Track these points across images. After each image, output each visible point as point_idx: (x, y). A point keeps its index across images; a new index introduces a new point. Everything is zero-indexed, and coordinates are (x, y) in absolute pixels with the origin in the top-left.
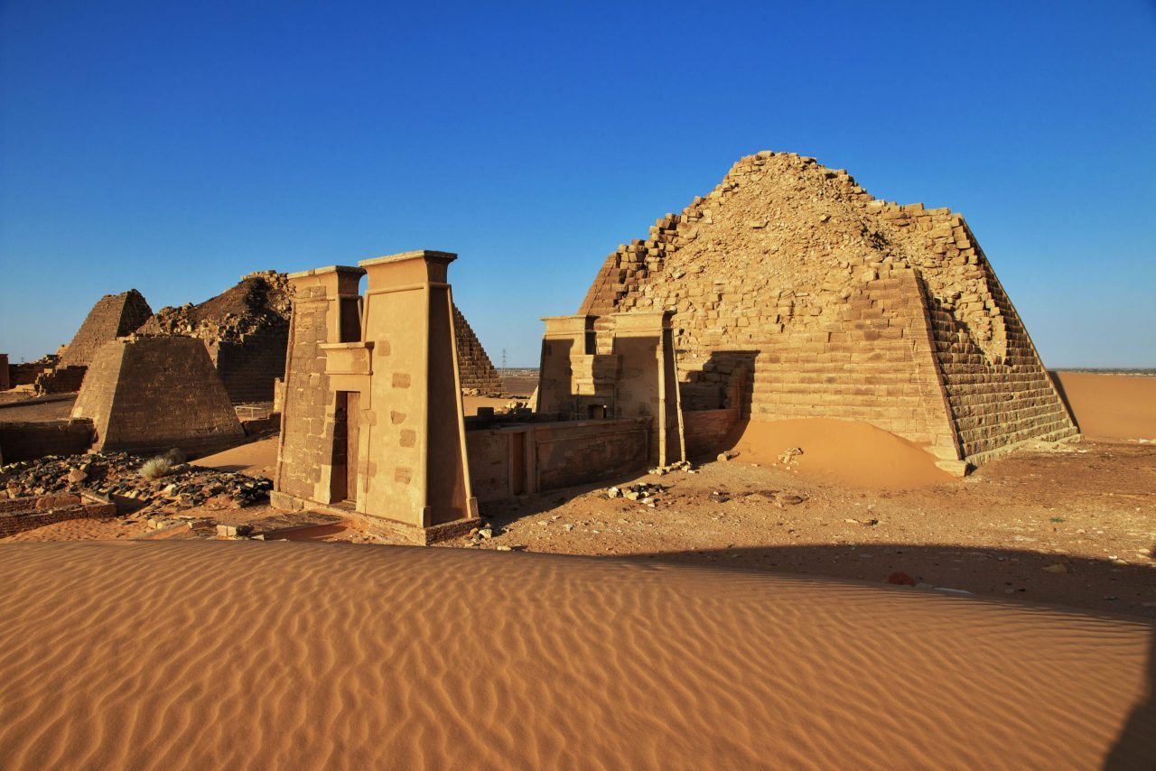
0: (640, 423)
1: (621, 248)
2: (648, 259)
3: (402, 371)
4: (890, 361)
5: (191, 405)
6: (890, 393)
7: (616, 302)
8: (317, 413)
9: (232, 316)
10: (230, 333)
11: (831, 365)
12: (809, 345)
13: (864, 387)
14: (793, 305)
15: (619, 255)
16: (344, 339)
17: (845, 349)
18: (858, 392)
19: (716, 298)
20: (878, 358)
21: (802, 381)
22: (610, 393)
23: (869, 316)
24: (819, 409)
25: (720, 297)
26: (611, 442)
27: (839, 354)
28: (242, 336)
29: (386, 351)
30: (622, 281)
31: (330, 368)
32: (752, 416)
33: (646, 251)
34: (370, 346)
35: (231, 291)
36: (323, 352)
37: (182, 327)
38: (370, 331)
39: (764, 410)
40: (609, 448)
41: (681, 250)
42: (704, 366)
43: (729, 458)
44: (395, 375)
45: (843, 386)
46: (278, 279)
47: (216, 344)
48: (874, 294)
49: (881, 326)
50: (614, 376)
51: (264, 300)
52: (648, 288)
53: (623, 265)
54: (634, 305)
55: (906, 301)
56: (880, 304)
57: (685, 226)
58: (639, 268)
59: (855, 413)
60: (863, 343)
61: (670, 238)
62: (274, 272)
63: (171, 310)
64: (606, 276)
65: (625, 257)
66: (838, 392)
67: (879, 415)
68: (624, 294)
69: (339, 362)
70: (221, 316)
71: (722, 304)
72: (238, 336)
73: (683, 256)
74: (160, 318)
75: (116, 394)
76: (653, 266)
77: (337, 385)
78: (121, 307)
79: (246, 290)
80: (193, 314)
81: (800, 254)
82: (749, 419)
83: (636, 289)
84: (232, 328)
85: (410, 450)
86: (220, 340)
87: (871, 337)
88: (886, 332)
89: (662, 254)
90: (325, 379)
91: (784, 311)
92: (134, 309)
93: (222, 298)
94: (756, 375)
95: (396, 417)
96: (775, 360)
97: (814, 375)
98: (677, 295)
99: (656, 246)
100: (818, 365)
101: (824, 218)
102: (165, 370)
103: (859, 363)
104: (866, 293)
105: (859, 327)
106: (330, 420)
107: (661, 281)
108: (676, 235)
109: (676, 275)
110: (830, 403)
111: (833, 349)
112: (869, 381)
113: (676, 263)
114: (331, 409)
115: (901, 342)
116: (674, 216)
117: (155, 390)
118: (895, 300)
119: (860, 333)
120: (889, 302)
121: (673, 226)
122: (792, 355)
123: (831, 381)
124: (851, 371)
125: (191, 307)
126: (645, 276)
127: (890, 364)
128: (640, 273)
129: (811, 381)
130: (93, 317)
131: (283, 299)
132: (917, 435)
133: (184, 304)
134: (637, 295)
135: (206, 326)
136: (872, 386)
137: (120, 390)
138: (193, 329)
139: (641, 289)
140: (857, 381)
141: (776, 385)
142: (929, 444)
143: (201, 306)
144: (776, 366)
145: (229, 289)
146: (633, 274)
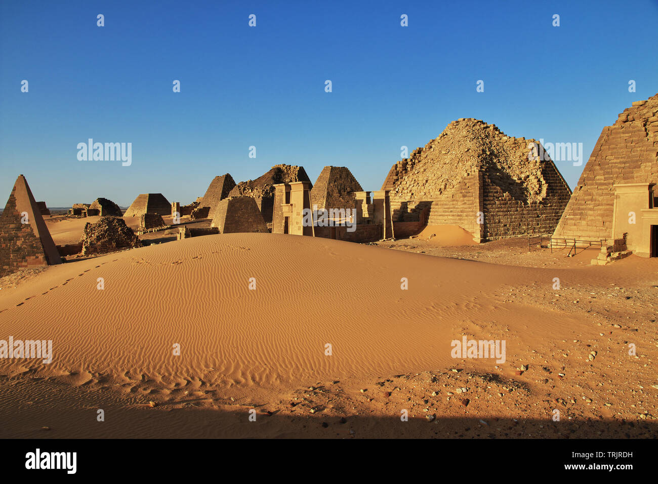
0: (378, 225)
1: (398, 163)
2: (408, 166)
3: (299, 211)
4: (468, 204)
5: (251, 222)
6: (466, 216)
7: (394, 183)
8: (280, 222)
9: (267, 185)
10: (266, 193)
11: (452, 206)
12: (447, 199)
13: (459, 214)
14: (446, 184)
15: (397, 165)
16: (286, 203)
17: (457, 201)
18: (458, 216)
19: (424, 182)
20: (465, 203)
21: (443, 212)
22: (372, 217)
23: (464, 189)
24: (446, 221)
25: (427, 181)
26: (366, 231)
27: (454, 202)
28: (271, 194)
29: (295, 206)
30: (397, 175)
31: (283, 211)
32: (428, 224)
33: (407, 163)
34: (292, 205)
35: (267, 174)
36: (282, 206)
37: (248, 190)
38: (292, 201)
39: (432, 222)
40: (365, 233)
41: (421, 162)
42: (415, 207)
43: (413, 238)
44: (297, 212)
45: (455, 214)
46: (286, 168)
47: (261, 197)
48: (466, 181)
49: (467, 193)
50: (372, 211)
51: (281, 178)
52: (406, 177)
53: (398, 169)
54: (401, 184)
55: (475, 184)
56: (468, 185)
57: (424, 152)
58: (403, 170)
59: (456, 223)
60: (462, 199)
61: (418, 157)
62: (285, 165)
63: (243, 183)
64: (391, 173)
65: (398, 166)
66: (453, 215)
67: (462, 223)
68: (397, 180)
69: (285, 208)
70: (263, 185)
71: (427, 184)
72: (270, 194)
73: (421, 164)
74: (239, 186)
75: (226, 218)
76: (409, 169)
77: (285, 215)
78: (223, 182)
79: (273, 173)
80: (252, 185)
81: (456, 165)
82: (427, 225)
83: (402, 178)
84: (267, 190)
85: (300, 231)
86: (262, 196)
87: (464, 196)
88: (468, 195)
89: (413, 164)
90: (282, 213)
91: (443, 187)
92: (228, 182)
93: (263, 177)
94: (431, 210)
95: (297, 223)
96: (437, 205)
97: (447, 210)
98: (415, 180)
99: (411, 160)
100: (448, 206)
101: (466, 150)
102: (242, 209)
103: (460, 205)
104: (464, 181)
105: (461, 193)
106: (283, 224)
107: (411, 175)
108: (420, 156)
109: (416, 172)
110: (451, 219)
111: (453, 201)
112: (462, 212)
113: (418, 167)
114: (284, 221)
115: (471, 198)
116: (420, 148)
117: (239, 217)
118: (472, 184)
119: (461, 195)
120: (470, 184)
121: (419, 152)
122: (442, 203)
123: (451, 212)
124: (457, 208)
125: (251, 181)
126: (406, 173)
127: (468, 206)
128: (404, 172)
129: (446, 212)
130: (212, 186)
131: (288, 177)
132: (471, 230)
133: (247, 180)
134: (402, 180)
135: (257, 190)
136: (462, 214)
137: (227, 217)
138: (252, 191)
139: (404, 178)
140: (458, 212)
141: (436, 213)
142: (474, 233)
143: (255, 181)
144: (437, 206)
145: (266, 172)
146: (401, 172)
